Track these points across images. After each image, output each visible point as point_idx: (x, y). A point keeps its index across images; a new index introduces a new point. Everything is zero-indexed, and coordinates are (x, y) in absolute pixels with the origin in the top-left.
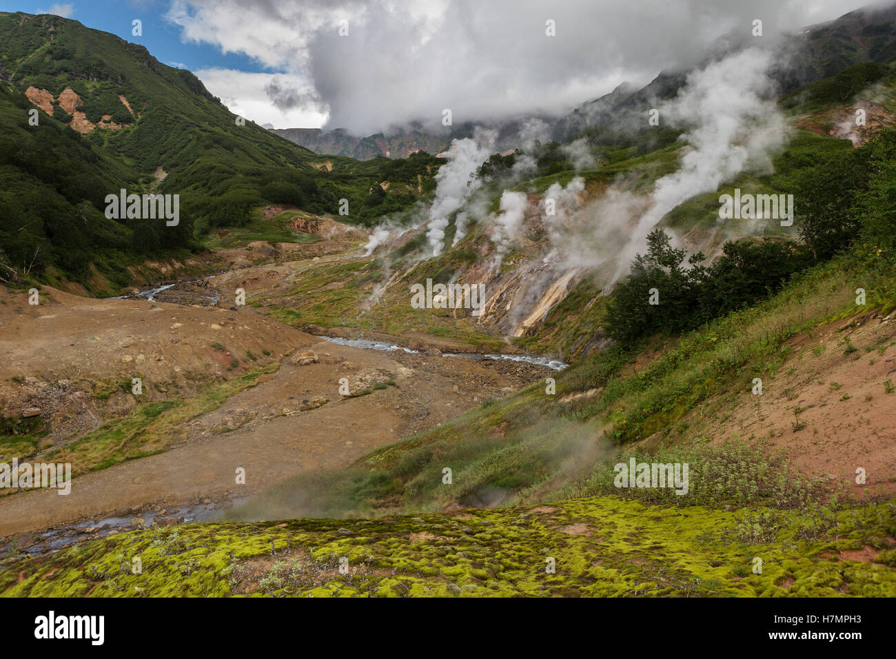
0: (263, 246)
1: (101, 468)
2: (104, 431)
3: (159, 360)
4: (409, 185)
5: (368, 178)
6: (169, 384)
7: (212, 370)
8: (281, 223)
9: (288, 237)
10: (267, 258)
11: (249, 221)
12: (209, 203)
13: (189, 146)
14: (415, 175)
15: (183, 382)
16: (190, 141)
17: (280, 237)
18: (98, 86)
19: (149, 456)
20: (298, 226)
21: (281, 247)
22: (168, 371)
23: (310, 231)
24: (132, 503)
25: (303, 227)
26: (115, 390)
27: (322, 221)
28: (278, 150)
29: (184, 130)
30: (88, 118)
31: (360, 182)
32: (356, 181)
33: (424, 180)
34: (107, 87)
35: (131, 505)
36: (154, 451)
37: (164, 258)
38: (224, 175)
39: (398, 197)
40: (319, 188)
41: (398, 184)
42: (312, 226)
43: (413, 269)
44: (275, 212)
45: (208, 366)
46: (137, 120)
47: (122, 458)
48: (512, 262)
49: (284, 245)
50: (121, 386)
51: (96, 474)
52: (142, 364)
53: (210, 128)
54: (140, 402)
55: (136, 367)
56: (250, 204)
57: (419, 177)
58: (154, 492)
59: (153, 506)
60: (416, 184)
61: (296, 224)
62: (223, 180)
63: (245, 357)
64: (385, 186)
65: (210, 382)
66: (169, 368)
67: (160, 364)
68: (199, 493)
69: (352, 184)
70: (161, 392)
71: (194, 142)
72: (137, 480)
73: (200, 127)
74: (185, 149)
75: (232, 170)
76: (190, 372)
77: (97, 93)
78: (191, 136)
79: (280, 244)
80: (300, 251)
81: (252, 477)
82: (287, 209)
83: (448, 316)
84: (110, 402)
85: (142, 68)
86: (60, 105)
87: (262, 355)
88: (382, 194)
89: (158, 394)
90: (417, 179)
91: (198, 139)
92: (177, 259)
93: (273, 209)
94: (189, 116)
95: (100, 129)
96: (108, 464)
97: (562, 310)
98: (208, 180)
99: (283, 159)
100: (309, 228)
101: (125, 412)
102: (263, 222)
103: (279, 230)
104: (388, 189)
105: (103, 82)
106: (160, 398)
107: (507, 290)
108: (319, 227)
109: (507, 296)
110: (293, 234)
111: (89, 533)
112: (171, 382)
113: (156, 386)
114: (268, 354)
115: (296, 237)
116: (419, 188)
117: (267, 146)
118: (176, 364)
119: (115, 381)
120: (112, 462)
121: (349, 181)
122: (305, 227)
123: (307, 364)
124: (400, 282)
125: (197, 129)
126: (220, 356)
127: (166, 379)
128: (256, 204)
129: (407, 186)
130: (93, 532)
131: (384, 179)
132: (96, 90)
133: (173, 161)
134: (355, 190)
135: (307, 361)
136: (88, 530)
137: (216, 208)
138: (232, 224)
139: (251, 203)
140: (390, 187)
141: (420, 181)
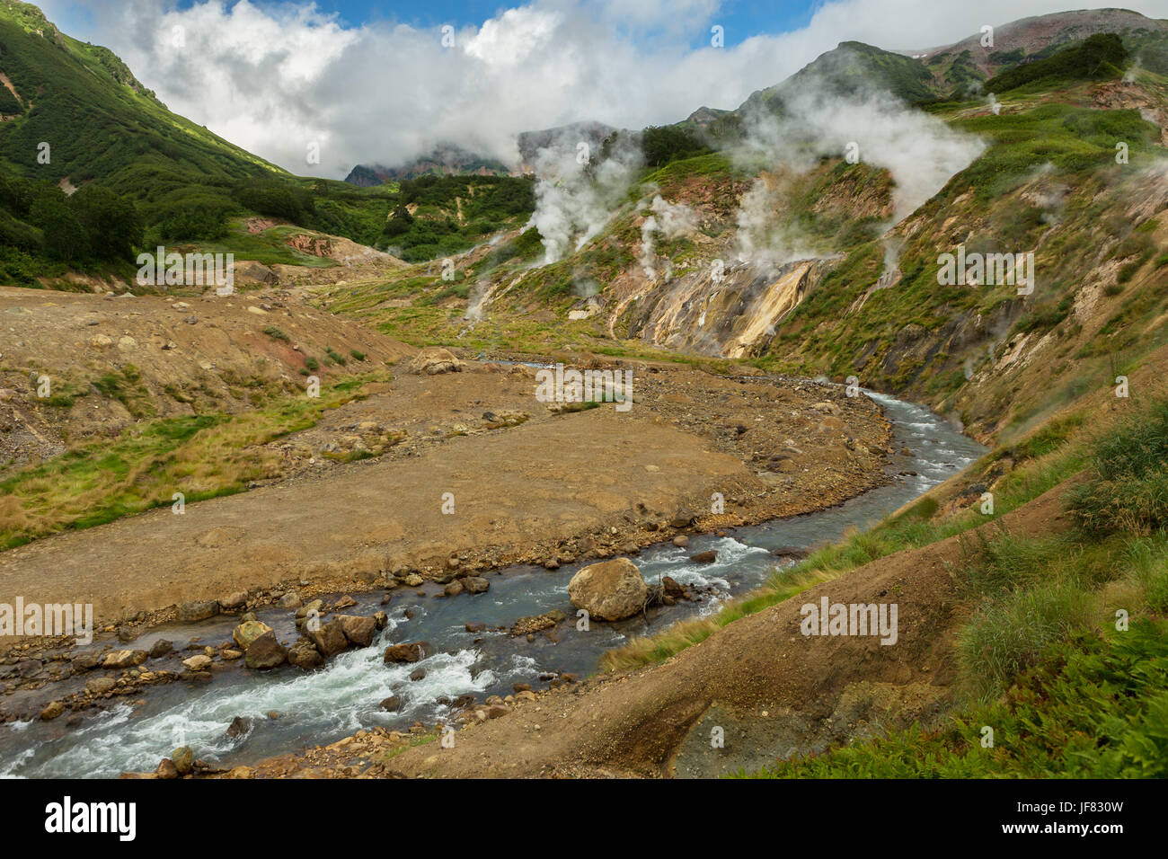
0: (254, 267)
1: (95, 523)
2: (74, 461)
3: (166, 348)
4: (445, 210)
5: (384, 201)
6: (195, 389)
7: (270, 373)
8: (274, 240)
9: (288, 258)
10: (259, 285)
11: (226, 235)
12: (158, 210)
13: (111, 150)
14: (452, 197)
15: (222, 389)
16: (113, 143)
17: (276, 257)
19: (206, 498)
20: (301, 246)
21: (279, 271)
22: (189, 368)
23: (320, 254)
24: (219, 588)
25: (308, 248)
26: (85, 390)
27: (337, 241)
28: (244, 166)
29: (103, 128)
31: (373, 204)
32: (368, 203)
33: (464, 204)
35: (218, 592)
36: (214, 490)
37: (97, 271)
38: (173, 183)
39: (431, 224)
40: (317, 208)
41: (430, 208)
42: (322, 247)
43: (519, 280)
44: (264, 227)
45: (262, 365)
46: (28, 111)
47: (144, 503)
48: (685, 265)
49: (284, 267)
50: (97, 385)
51: (88, 534)
52: (132, 352)
53: (142, 129)
54: (140, 415)
55: (122, 356)
56: (223, 214)
57: (458, 200)
58: (268, 563)
59: (274, 594)
60: (454, 210)
61: (298, 242)
62: (171, 189)
63: (325, 356)
64: (412, 210)
65: (276, 389)
66: (188, 362)
67: (170, 354)
68: (388, 562)
69: (363, 206)
70: (181, 401)
71: (120, 146)
72: (209, 538)
73: (126, 125)
74: (105, 156)
75: (185, 178)
76: (231, 373)
78: (113, 138)
79: (278, 266)
80: (310, 276)
81: (497, 526)
82: (279, 224)
83: (603, 336)
84: (76, 412)
85: (33, 35)
87: (351, 358)
88: (409, 220)
89: (176, 405)
90: (455, 202)
91: (125, 141)
92: (120, 277)
93: (259, 222)
96: (108, 516)
97: (805, 316)
98: (147, 190)
100: (318, 249)
101: (114, 433)
102: (247, 238)
103: (273, 248)
104: (416, 214)
106: (180, 412)
107: (693, 298)
108: (333, 249)
109: (696, 306)
110: (295, 255)
111: (115, 667)
112: (197, 385)
113: (170, 390)
114: (361, 358)
115: (300, 259)
116: (460, 215)
117: (227, 160)
118: (201, 357)
119: (83, 374)
120: (119, 510)
121: (357, 203)
122: (312, 248)
123: (441, 372)
124: (506, 297)
125: (122, 128)
126: (282, 350)
127: (187, 380)
128: (234, 213)
129: (442, 211)
130: (129, 664)
131: (410, 201)
133: (85, 172)
134: (367, 214)
135: (441, 366)
136: (110, 658)
137: (171, 214)
138: (199, 236)
139: (226, 211)
140: (419, 212)
141: (459, 205)
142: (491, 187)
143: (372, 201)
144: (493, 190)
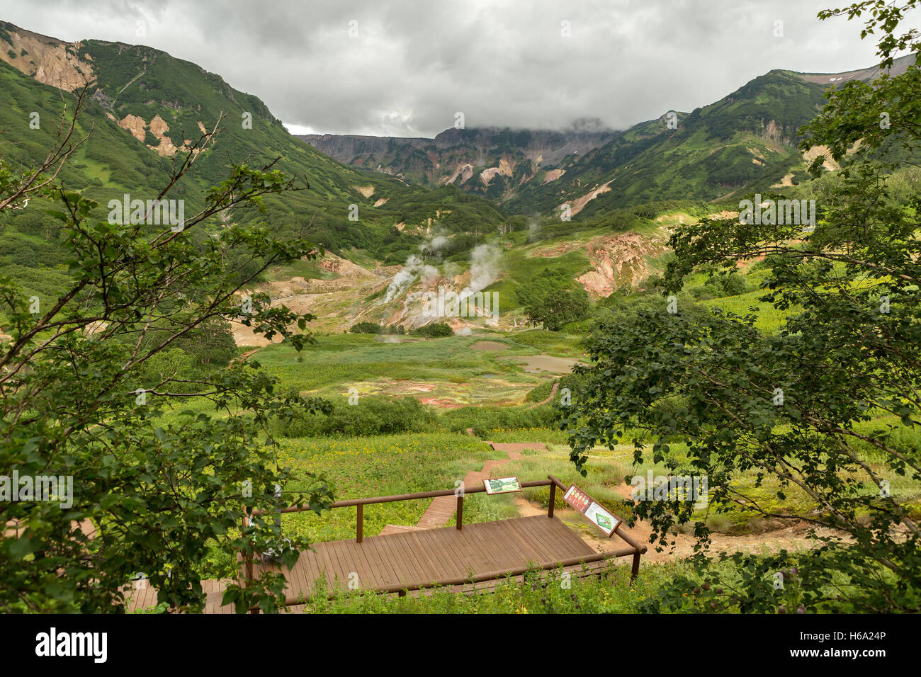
0: (301, 281)
4: (420, 227)
5: (391, 217)
9: (318, 274)
10: (302, 290)
17: (313, 274)
18: (181, 113)
20: (326, 266)
23: (333, 271)
27: (343, 264)
28: (329, 175)
30: (173, 143)
32: (381, 220)
33: (432, 223)
34: (188, 114)
38: (280, 213)
39: (409, 237)
41: (412, 226)
42: (335, 267)
46: (212, 145)
49: (314, 281)
57: (430, 220)
60: (425, 226)
62: (279, 217)
64: (400, 227)
77: (181, 119)
79: (311, 280)
80: (324, 285)
85: (217, 95)
86: (151, 131)
88: (398, 233)
90: (427, 221)
94: (255, 143)
95: (181, 153)
99: (331, 183)
100: (333, 268)
104: (403, 230)
105: (185, 110)
108: (340, 268)
110: (321, 272)
115: (323, 275)
116: (428, 230)
117: (318, 171)
121: (376, 220)
122: (330, 267)
129: (418, 228)
131: (402, 221)
132: (180, 117)
134: (379, 227)
140: (406, 228)
141: (429, 224)
142: (449, 212)
143: (384, 218)
144: (450, 215)
